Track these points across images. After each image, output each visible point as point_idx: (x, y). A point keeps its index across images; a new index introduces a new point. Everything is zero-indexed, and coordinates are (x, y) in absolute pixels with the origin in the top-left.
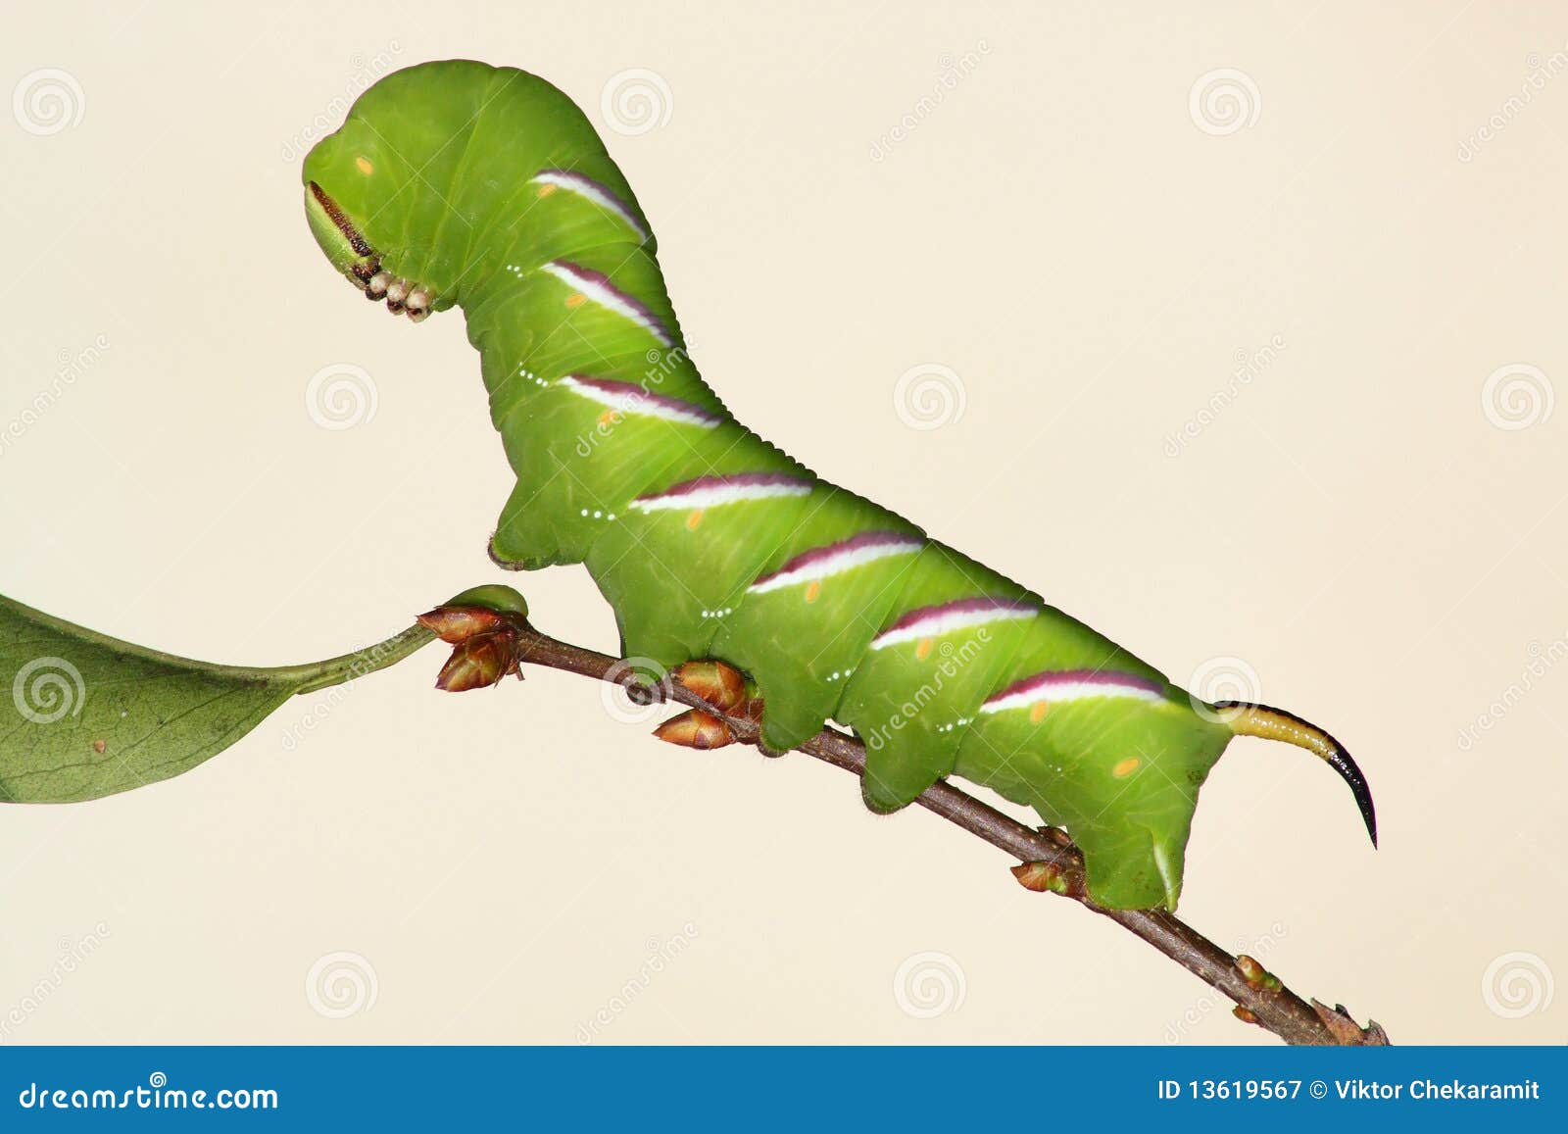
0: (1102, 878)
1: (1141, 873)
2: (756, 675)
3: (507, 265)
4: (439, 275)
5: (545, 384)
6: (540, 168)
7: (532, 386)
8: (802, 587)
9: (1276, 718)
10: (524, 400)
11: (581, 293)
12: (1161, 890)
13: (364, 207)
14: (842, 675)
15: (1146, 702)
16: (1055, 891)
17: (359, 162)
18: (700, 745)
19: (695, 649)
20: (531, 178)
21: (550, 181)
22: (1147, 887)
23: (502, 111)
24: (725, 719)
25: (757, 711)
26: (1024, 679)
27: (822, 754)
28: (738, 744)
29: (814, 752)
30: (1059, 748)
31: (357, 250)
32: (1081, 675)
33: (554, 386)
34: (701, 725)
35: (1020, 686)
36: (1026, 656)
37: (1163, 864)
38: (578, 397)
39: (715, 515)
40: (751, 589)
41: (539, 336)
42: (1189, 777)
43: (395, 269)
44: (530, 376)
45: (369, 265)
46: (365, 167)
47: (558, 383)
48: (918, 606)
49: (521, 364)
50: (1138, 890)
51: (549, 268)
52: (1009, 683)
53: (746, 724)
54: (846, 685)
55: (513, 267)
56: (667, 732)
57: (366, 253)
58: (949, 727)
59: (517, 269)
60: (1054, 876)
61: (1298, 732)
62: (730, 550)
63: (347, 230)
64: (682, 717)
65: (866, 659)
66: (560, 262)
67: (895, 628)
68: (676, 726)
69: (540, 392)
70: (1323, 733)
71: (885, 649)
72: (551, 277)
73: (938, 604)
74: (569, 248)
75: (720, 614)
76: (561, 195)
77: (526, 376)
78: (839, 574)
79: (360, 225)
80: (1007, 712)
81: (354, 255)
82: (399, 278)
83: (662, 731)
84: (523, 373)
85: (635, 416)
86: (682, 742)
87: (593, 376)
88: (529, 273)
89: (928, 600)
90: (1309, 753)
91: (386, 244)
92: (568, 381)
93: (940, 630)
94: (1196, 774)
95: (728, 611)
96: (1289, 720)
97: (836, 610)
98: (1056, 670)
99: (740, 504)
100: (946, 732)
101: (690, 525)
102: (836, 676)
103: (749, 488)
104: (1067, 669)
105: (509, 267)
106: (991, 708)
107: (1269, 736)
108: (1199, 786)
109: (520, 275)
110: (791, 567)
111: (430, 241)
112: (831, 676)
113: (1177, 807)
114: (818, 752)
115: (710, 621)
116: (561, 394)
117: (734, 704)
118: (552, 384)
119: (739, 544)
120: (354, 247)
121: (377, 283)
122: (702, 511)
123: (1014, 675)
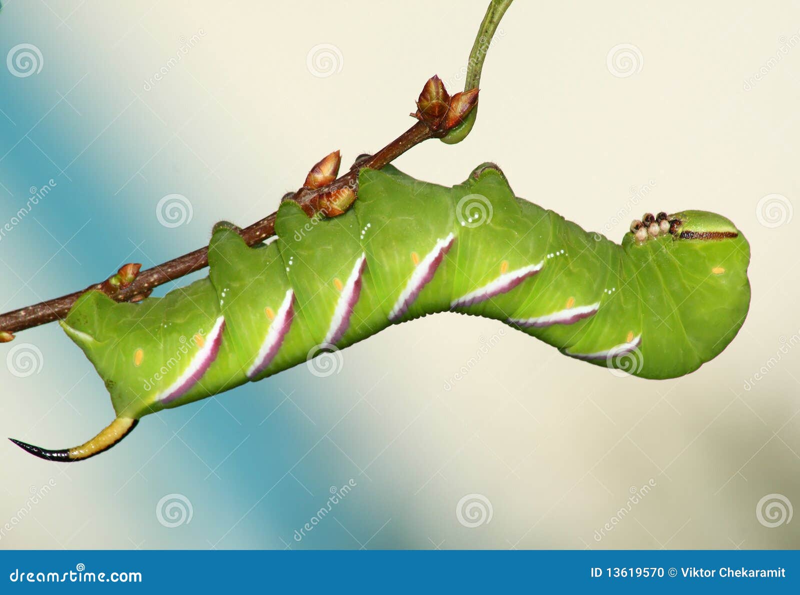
0: (100, 303)
1: (87, 322)
2: (324, 223)
3: (615, 289)
4: (642, 255)
5: (549, 256)
6: (642, 344)
7: (553, 249)
8: (344, 281)
9: (108, 442)
10: (551, 239)
11: (570, 308)
12: (73, 326)
13: (703, 253)
14: (289, 265)
15: (162, 391)
16: (114, 276)
17: (722, 270)
18: (316, 168)
19: (360, 205)
20: (641, 335)
21: (632, 343)
22: (78, 320)
23: (682, 352)
24: (317, 191)
25: (308, 210)
26: (220, 347)
27: (266, 222)
28: (302, 186)
29: (269, 218)
30: (175, 335)
31: (688, 233)
32: (200, 374)
33: (543, 259)
34: (324, 177)
35: (218, 342)
36: (230, 355)
37: (82, 336)
38: (526, 264)
39: (408, 270)
40: (363, 256)
41: (569, 273)
42: (112, 382)
43: (664, 239)
44: (558, 254)
45: (676, 231)
46: (718, 270)
47: (542, 262)
48: (292, 327)
49: (567, 255)
50: (80, 314)
51: (596, 306)
52: (223, 338)
53: (307, 199)
54: (283, 262)
55: (612, 291)
56: (334, 158)
57: (682, 235)
58: (223, 295)
59: (610, 292)
60: (122, 283)
61: (93, 447)
62: (388, 263)
63: (701, 236)
64: (336, 171)
65: (288, 283)
66: (594, 313)
67: (291, 308)
68: (333, 165)
69: (547, 249)
70: (83, 458)
71: (284, 294)
72: (591, 303)
73: (286, 336)
74: (596, 323)
75: (363, 232)
76: (622, 341)
77: (560, 253)
78: (337, 303)
79: (698, 244)
80: (212, 326)
81: (687, 229)
82: (659, 237)
83: (337, 156)
84: (562, 252)
85: (492, 280)
86: (324, 160)
87: (528, 279)
88: (603, 295)
89: (291, 333)
90: (81, 444)
91: (677, 247)
92: (537, 267)
93: (273, 328)
94: (112, 386)
95: (362, 237)
96: (102, 448)
97: (321, 288)
98: (212, 363)
99: (405, 285)
100: (222, 291)
101: (415, 254)
102: (291, 263)
103: (409, 294)
104: (208, 369)
105: (614, 289)
106: (220, 320)
107: (103, 433)
108: (105, 382)
109: (606, 290)
110: (358, 284)
111: (659, 266)
112: (292, 260)
113: (103, 364)
114: (268, 220)
115: (365, 225)
116: (535, 259)
117: (319, 203)
118: (545, 259)
119: (387, 268)
120: (689, 232)
121: (666, 225)
122: (416, 265)
123: (225, 343)
